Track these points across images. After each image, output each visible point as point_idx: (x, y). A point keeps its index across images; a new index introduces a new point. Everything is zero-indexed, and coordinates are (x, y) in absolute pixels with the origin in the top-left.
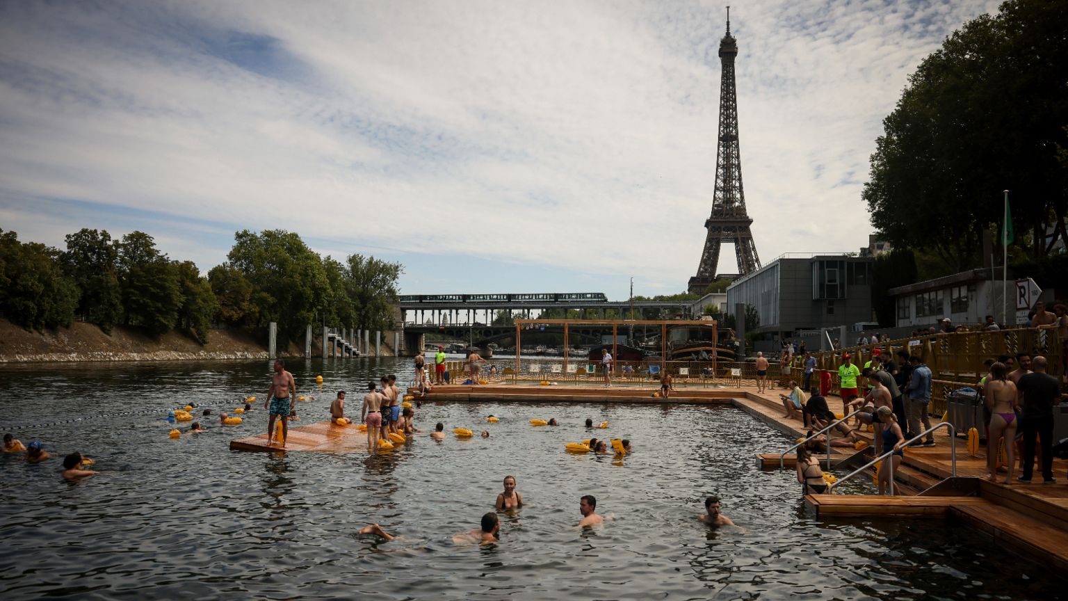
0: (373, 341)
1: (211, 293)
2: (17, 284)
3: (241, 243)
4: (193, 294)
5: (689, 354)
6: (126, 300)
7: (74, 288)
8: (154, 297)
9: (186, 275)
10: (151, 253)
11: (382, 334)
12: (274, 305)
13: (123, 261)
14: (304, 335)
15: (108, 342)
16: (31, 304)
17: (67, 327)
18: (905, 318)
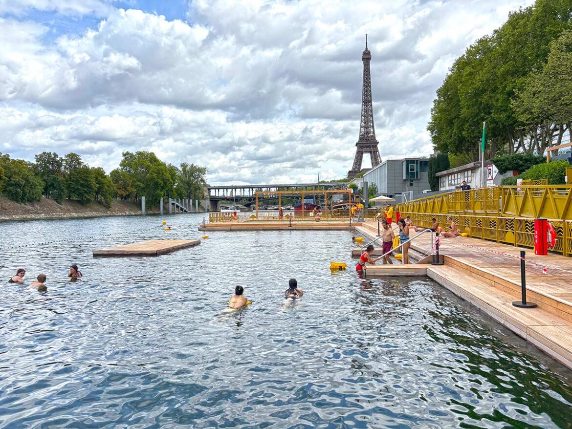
0: (194, 204)
1: (112, 183)
2: (11, 180)
3: (126, 158)
4: (103, 184)
5: (341, 207)
6: (68, 187)
7: (41, 182)
8: (82, 185)
9: (98, 174)
10: (80, 164)
11: (199, 201)
12: (143, 188)
13: (65, 167)
14: (159, 202)
15: (60, 208)
16: (19, 190)
17: (39, 201)
18: (443, 187)
